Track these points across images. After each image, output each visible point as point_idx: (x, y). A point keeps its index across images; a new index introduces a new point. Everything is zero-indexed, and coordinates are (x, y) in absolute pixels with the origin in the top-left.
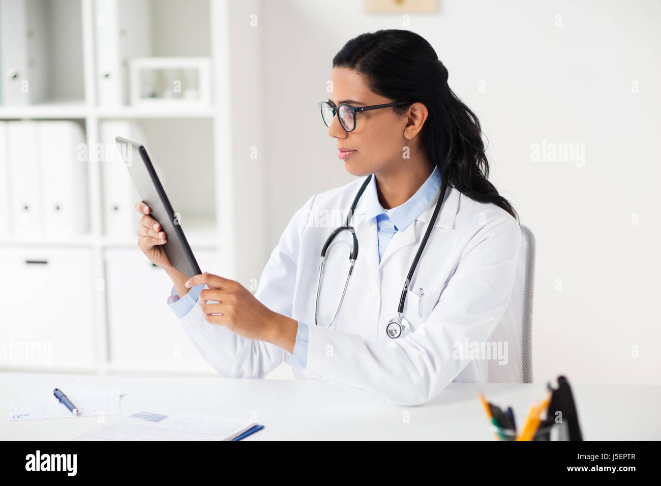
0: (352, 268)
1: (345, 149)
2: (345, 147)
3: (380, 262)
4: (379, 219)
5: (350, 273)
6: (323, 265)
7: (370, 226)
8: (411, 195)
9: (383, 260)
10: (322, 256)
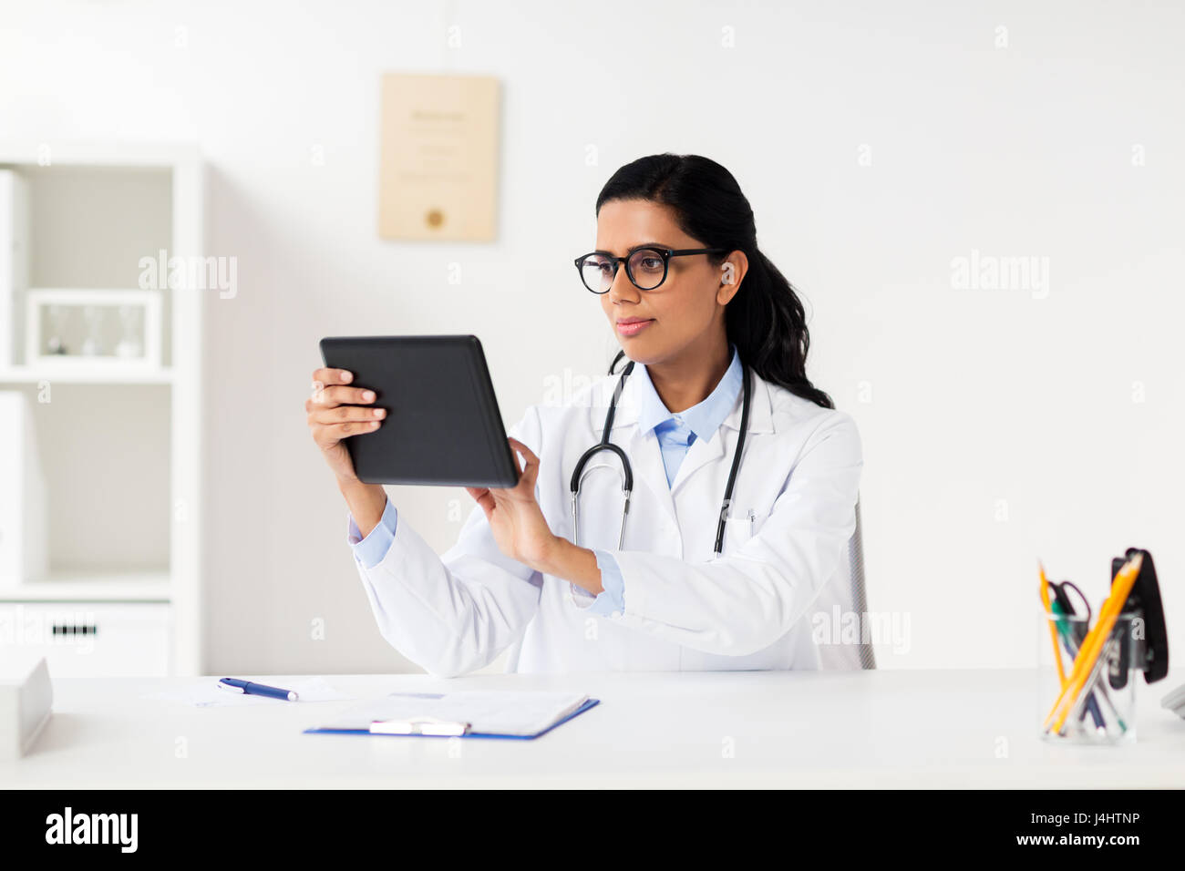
0: (628, 502)
1: (637, 318)
2: (637, 315)
3: (670, 488)
4: (660, 430)
5: (627, 510)
6: (577, 503)
7: (648, 440)
8: (706, 394)
9: (674, 486)
10: (572, 490)
